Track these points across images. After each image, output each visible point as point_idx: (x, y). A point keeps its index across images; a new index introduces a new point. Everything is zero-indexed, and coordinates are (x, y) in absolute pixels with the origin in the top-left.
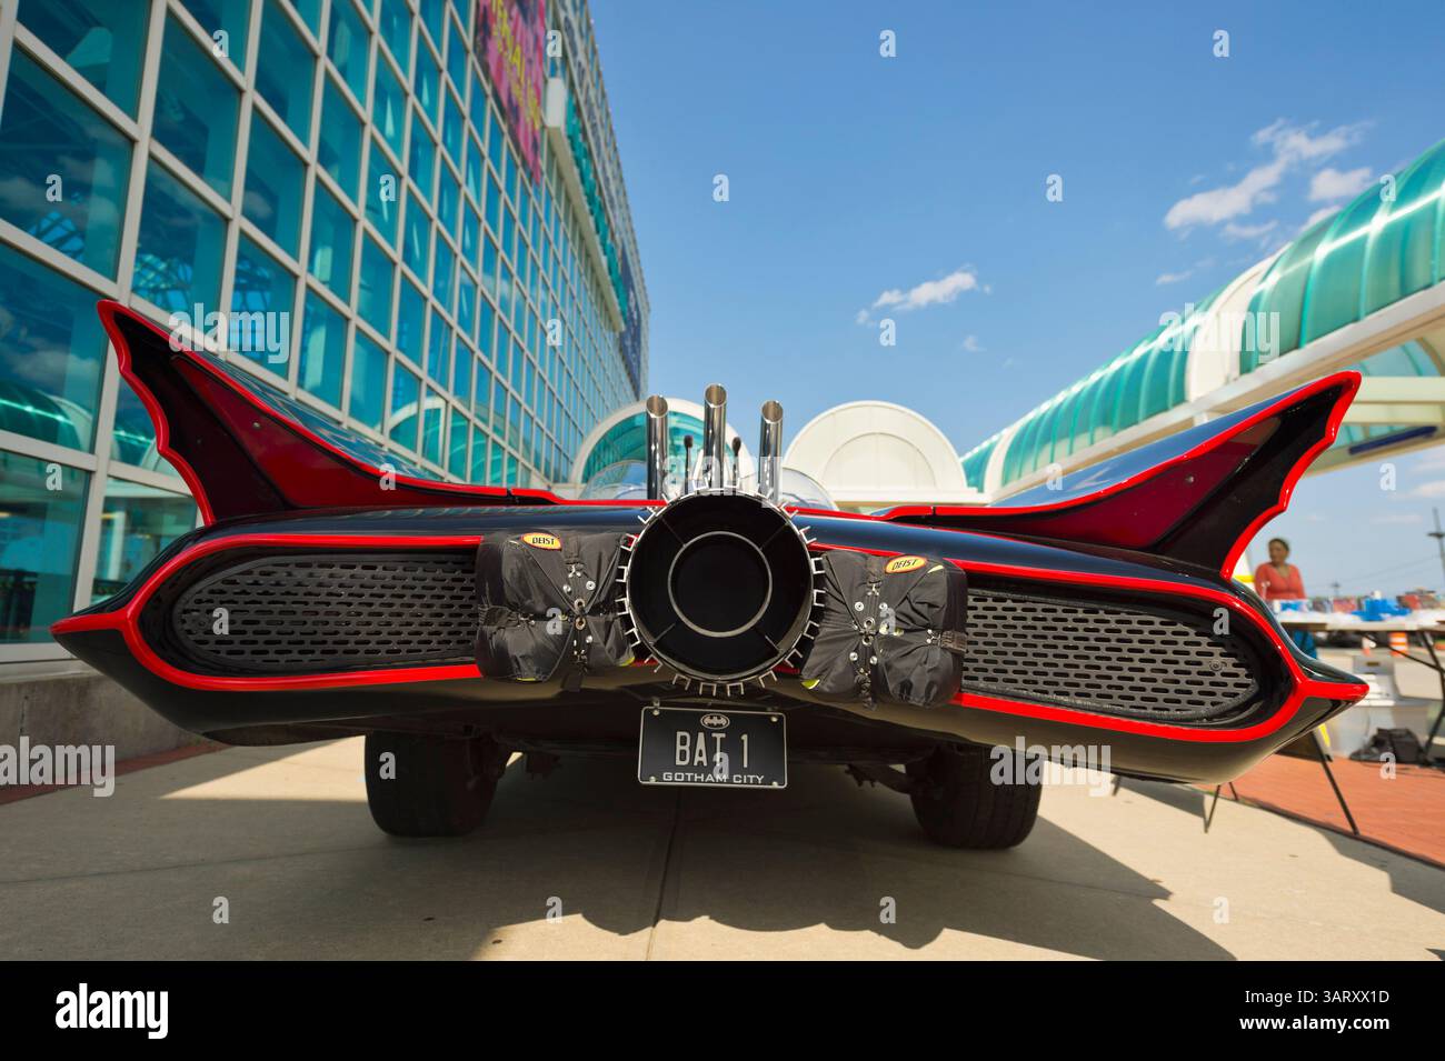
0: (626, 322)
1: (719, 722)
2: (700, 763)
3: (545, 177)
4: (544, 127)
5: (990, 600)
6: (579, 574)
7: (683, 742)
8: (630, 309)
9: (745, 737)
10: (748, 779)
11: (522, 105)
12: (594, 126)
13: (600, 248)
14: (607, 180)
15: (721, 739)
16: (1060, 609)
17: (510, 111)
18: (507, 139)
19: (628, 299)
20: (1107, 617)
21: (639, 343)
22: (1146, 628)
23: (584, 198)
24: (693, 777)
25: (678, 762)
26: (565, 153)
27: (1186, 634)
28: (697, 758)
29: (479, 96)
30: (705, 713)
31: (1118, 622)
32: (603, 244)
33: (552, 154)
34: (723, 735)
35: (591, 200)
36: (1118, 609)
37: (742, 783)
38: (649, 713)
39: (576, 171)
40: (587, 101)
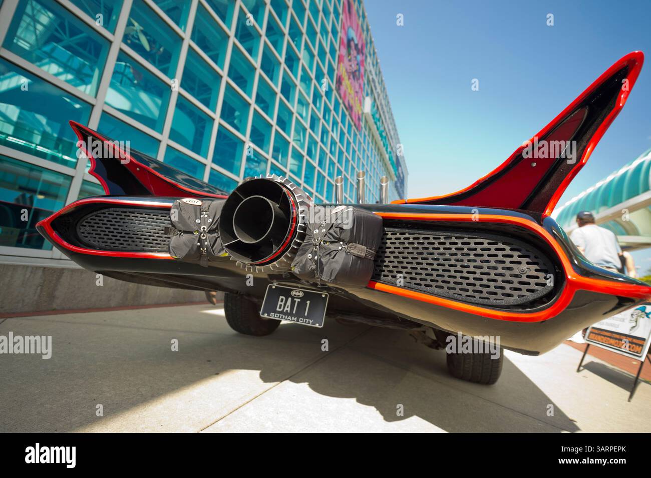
0: (397, 177)
1: (299, 294)
2: (287, 311)
3: (364, 129)
4: (363, 113)
5: (398, 234)
6: (206, 216)
7: (282, 301)
8: (399, 174)
9: (308, 302)
10: (306, 321)
11: (354, 105)
12: (384, 112)
13: (385, 152)
14: (389, 130)
15: (298, 302)
16: (431, 237)
17: (350, 108)
18: (348, 117)
19: (398, 170)
20: (457, 241)
21: (403, 185)
22: (479, 247)
23: (379, 136)
24: (282, 317)
25: (278, 309)
26: (371, 121)
27: (504, 250)
28: (286, 309)
29: (337, 104)
30: (294, 290)
31: (463, 243)
32: (387, 151)
33: (366, 122)
34: (299, 300)
35: (381, 135)
36: (463, 236)
37: (303, 322)
38: (271, 287)
39: (375, 126)
40: (381, 104)
